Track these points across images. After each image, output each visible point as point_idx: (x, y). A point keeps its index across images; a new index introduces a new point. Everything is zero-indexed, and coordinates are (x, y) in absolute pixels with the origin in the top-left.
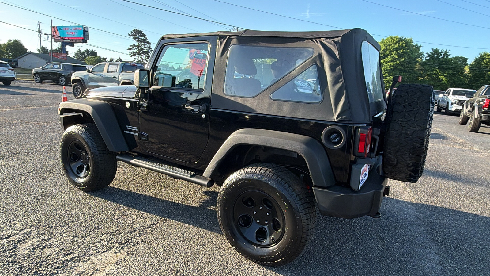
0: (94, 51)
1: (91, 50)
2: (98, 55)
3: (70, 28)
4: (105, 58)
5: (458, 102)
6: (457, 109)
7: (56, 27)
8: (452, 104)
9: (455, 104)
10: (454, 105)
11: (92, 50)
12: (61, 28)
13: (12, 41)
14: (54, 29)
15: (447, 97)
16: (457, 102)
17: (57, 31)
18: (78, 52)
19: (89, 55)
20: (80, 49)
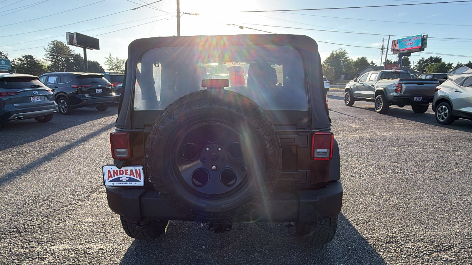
0: (439, 57)
1: (435, 57)
2: (443, 61)
3: (409, 39)
4: (451, 63)
7: (397, 40)
11: (437, 57)
12: (400, 41)
13: (360, 59)
14: (395, 42)
17: (397, 44)
18: (420, 60)
19: (431, 62)
20: (423, 57)
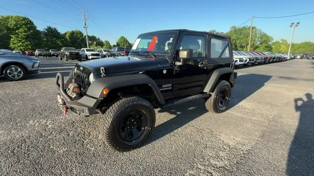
15: (85, 53)
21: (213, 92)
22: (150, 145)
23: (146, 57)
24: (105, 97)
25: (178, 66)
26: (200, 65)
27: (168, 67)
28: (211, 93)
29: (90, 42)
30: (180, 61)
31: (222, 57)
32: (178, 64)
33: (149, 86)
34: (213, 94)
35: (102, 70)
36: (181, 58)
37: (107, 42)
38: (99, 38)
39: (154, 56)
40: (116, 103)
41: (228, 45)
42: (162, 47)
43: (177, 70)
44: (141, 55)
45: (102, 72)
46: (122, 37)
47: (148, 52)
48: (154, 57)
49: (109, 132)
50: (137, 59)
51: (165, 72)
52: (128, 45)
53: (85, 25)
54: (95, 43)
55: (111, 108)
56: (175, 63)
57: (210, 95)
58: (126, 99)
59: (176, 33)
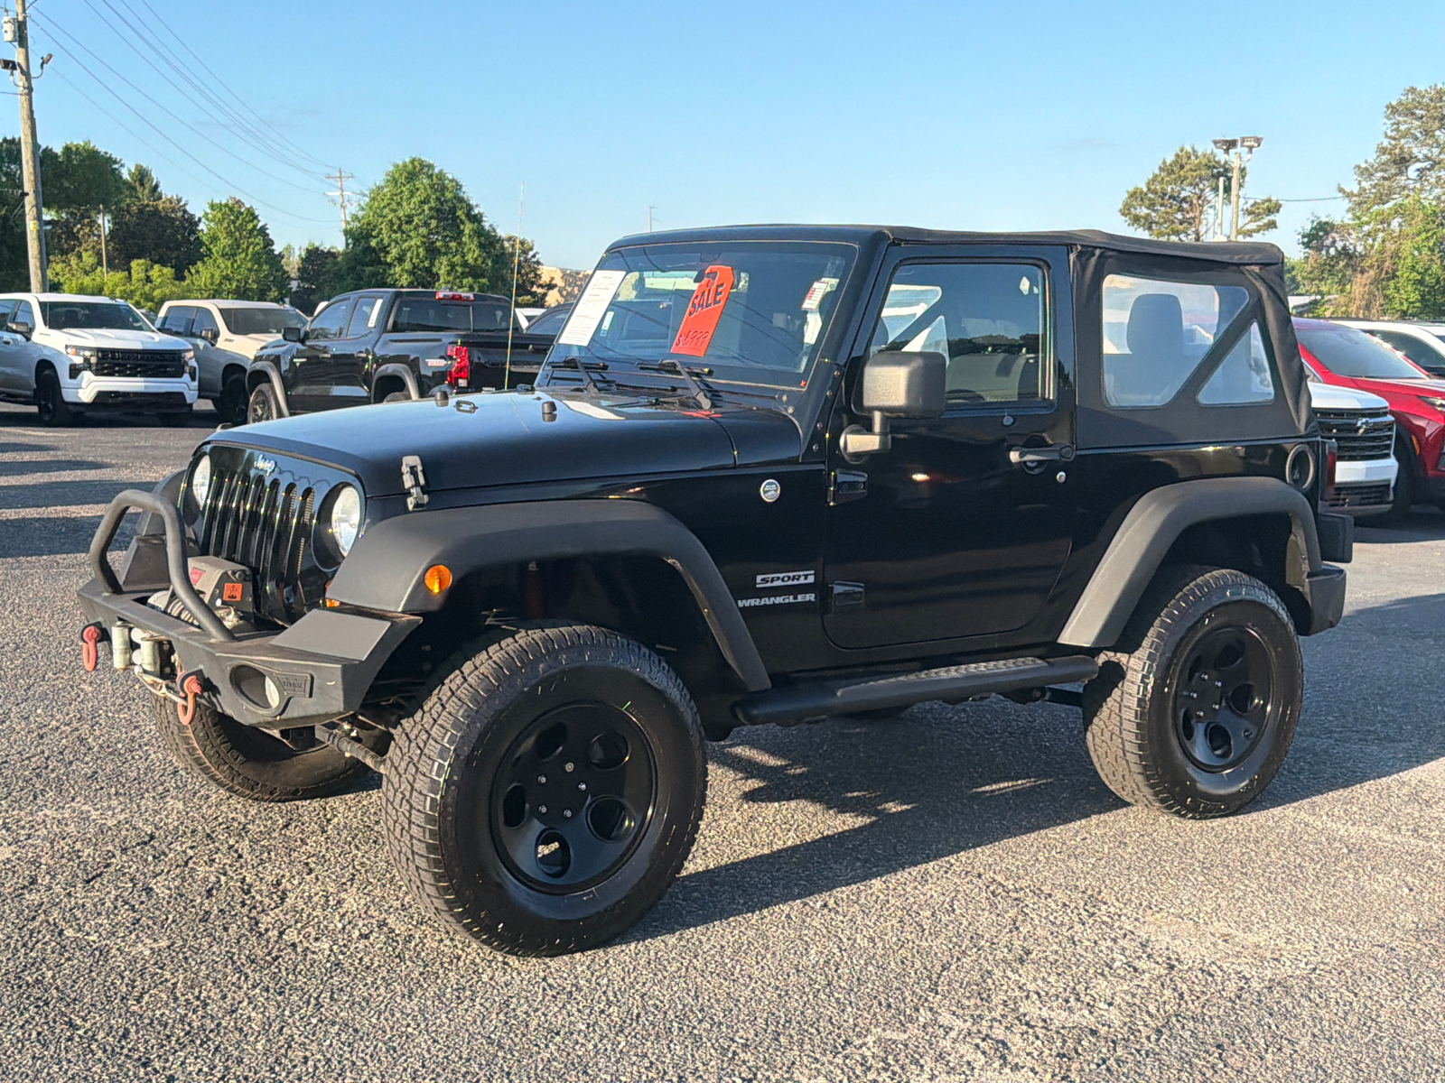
5: (98, 358)
6: (101, 394)
8: (75, 371)
9: (85, 369)
10: (87, 375)
15: (28, 339)
16: (93, 360)
21: (1129, 645)
22: (672, 940)
23: (658, 397)
24: (434, 607)
25: (857, 455)
26: (1014, 456)
27: (794, 461)
28: (1122, 658)
29: (48, 215)
30: (867, 428)
31: (1204, 397)
32: (856, 443)
33: (672, 567)
34: (1137, 666)
35: (413, 470)
36: (873, 409)
37: (241, 221)
38: (142, 175)
39: (714, 394)
40: (483, 656)
41: (1257, 312)
42: (779, 320)
43: (853, 485)
44: (621, 389)
45: (408, 481)
46: (414, 172)
47: (672, 369)
48: (706, 403)
49: (442, 808)
50: (591, 412)
51: (770, 491)
52: (473, 254)
53: (21, 38)
54: (105, 223)
55: (454, 680)
56: (836, 438)
57: (1115, 674)
58: (537, 634)
59: (845, 253)
